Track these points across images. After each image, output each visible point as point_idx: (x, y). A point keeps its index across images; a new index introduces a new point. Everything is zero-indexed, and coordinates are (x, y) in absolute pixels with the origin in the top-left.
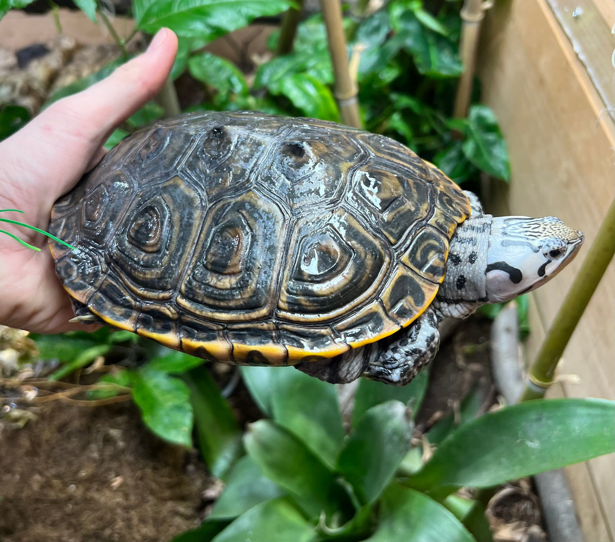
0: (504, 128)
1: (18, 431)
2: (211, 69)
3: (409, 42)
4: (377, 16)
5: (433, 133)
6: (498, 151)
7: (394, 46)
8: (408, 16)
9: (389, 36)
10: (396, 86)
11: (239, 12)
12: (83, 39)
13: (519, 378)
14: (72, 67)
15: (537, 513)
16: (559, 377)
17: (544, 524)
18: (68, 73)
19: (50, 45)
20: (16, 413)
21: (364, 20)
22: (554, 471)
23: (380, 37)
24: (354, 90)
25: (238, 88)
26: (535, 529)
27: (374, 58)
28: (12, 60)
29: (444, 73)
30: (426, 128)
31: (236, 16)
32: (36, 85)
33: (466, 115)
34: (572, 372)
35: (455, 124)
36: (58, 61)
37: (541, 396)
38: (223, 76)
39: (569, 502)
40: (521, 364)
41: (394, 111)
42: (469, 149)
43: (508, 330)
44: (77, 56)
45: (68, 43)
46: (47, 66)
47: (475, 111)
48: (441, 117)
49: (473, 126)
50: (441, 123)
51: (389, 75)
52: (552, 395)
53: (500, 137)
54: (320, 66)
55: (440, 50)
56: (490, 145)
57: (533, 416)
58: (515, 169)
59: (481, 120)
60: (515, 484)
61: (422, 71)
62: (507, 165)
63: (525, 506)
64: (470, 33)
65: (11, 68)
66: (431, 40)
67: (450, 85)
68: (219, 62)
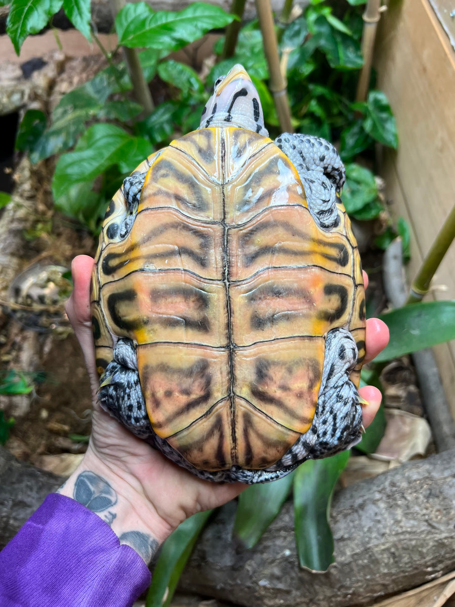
0: (394, 108)
1: (63, 341)
2: (174, 72)
3: (323, 42)
4: (297, 22)
5: (340, 114)
6: (389, 126)
7: (311, 46)
8: (321, 20)
9: (306, 39)
10: (312, 78)
11: (196, 26)
12: (71, 53)
13: (402, 290)
14: (64, 76)
15: (413, 378)
16: (433, 287)
17: (418, 384)
18: (62, 80)
19: (46, 59)
20: (61, 329)
21: (287, 26)
22: (426, 350)
23: (300, 40)
24: (284, 84)
25: (196, 86)
26: (412, 388)
27: (296, 57)
28: (18, 72)
29: (350, 66)
30: (335, 111)
31: (193, 29)
32: (40, 92)
33: (366, 99)
34: (442, 284)
35: (357, 107)
36: (53, 71)
37: (419, 300)
38: (184, 78)
39: (435, 370)
40: (404, 280)
41: (311, 98)
42: (368, 125)
43: (395, 257)
44: (68, 66)
45: (59, 56)
46: (45, 75)
47: (372, 96)
48: (347, 102)
49: (371, 107)
50: (346, 106)
51: (307, 69)
52: (427, 299)
53: (391, 115)
54: (257, 66)
55: (346, 47)
56: (383, 121)
57: (415, 313)
58: (401, 139)
59: (377, 102)
60: (399, 360)
61: (332, 65)
62: (396, 136)
63: (406, 374)
64: (370, 32)
65: (18, 79)
66: (339, 39)
67: (354, 75)
68: (180, 66)
